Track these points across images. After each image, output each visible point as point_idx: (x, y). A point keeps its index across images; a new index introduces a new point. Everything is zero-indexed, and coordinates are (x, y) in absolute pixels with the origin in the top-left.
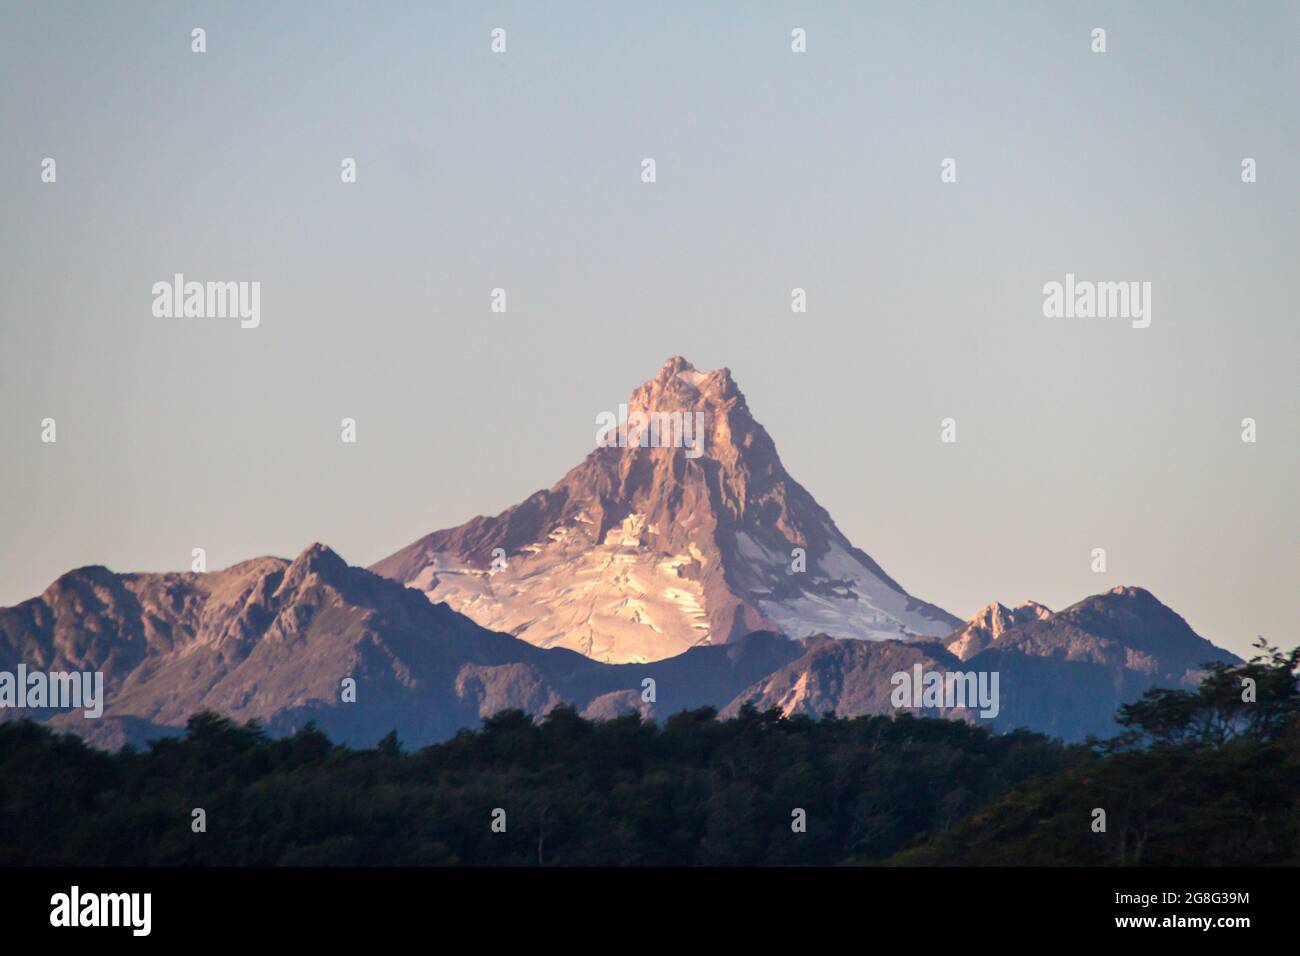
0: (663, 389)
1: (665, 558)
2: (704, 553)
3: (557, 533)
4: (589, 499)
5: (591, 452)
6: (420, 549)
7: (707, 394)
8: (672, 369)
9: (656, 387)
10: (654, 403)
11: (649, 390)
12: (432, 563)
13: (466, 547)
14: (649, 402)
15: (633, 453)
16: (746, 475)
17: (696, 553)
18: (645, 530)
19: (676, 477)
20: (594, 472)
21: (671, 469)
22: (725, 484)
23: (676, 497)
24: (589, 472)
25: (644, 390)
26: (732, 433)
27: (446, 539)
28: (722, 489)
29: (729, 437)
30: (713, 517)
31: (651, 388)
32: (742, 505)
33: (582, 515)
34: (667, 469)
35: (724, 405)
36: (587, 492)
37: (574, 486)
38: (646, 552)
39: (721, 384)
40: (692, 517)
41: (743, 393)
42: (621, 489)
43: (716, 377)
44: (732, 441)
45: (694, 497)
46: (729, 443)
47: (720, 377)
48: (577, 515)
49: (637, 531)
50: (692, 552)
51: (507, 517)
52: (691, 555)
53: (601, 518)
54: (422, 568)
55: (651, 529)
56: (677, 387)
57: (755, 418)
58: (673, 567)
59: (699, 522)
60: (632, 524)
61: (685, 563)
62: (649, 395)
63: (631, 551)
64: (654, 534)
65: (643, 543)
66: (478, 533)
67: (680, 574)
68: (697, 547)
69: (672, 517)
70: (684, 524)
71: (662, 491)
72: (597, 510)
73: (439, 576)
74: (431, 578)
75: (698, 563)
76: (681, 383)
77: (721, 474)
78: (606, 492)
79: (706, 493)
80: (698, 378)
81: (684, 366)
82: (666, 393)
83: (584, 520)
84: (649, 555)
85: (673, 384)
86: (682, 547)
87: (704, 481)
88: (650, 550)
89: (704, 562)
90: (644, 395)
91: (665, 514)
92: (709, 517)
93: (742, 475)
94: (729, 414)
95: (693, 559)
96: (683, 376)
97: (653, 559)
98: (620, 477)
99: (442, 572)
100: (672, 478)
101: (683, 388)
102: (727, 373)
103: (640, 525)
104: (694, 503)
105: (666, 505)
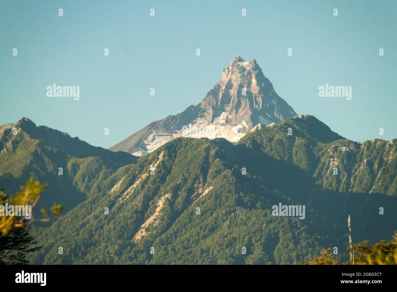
0: (233, 68)
1: (234, 126)
2: (247, 124)
3: (197, 120)
4: (209, 107)
5: (209, 91)
6: (149, 128)
7: (248, 69)
8: (236, 61)
9: (230, 67)
10: (230, 73)
11: (228, 69)
12: (153, 133)
13: (165, 126)
14: (229, 73)
15: (223, 91)
16: (262, 96)
17: (244, 124)
18: (227, 117)
19: (237, 98)
20: (209, 98)
21: (236, 95)
22: (255, 100)
23: (238, 105)
24: (208, 98)
25: (226, 69)
26: (257, 82)
27: (158, 124)
28: (254, 101)
29: (256, 84)
30: (251, 111)
31: (229, 68)
32: (261, 106)
33: (206, 113)
34: (235, 96)
35: (254, 73)
36: (207, 105)
37: (203, 103)
38: (227, 125)
39: (253, 65)
40: (244, 112)
41: (261, 68)
42: (219, 103)
43: (251, 63)
44: (257, 85)
45: (244, 105)
46: (256, 85)
47: (252, 62)
48: (204, 113)
49: (225, 117)
50: (243, 123)
51: (179, 115)
52: (243, 125)
53: (212, 114)
54: (150, 134)
55: (230, 117)
56: (238, 67)
57: (265, 76)
58: (236, 129)
59: (246, 114)
60: (224, 115)
61: (241, 128)
62: (228, 70)
63: (223, 125)
64: (230, 118)
65: (227, 121)
66: (169, 121)
67: (239, 132)
68: (245, 122)
69: (237, 112)
70: (241, 114)
71: (233, 103)
72: (211, 111)
73: (155, 137)
74: (152, 138)
75: (245, 127)
76: (239, 65)
77: (253, 96)
78: (214, 105)
79: (248, 103)
80: (245, 64)
81: (240, 60)
82: (234, 69)
83: (206, 115)
84: (229, 125)
85: (236, 66)
86: (240, 122)
87: (247, 99)
88: (229, 124)
89: (247, 127)
90: (226, 70)
91: (234, 111)
92: (249, 111)
93: (261, 96)
94: (256, 76)
95: (243, 126)
96: (240, 63)
97: (230, 127)
98: (219, 99)
99: (156, 135)
100: (236, 99)
101: (240, 67)
102: (255, 61)
103: (226, 115)
104: (244, 107)
105: (235, 108)
